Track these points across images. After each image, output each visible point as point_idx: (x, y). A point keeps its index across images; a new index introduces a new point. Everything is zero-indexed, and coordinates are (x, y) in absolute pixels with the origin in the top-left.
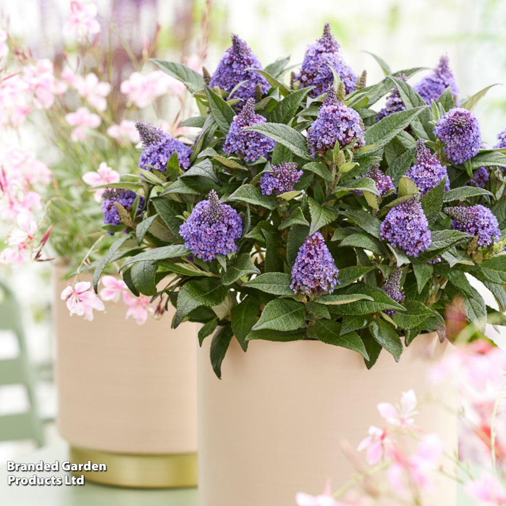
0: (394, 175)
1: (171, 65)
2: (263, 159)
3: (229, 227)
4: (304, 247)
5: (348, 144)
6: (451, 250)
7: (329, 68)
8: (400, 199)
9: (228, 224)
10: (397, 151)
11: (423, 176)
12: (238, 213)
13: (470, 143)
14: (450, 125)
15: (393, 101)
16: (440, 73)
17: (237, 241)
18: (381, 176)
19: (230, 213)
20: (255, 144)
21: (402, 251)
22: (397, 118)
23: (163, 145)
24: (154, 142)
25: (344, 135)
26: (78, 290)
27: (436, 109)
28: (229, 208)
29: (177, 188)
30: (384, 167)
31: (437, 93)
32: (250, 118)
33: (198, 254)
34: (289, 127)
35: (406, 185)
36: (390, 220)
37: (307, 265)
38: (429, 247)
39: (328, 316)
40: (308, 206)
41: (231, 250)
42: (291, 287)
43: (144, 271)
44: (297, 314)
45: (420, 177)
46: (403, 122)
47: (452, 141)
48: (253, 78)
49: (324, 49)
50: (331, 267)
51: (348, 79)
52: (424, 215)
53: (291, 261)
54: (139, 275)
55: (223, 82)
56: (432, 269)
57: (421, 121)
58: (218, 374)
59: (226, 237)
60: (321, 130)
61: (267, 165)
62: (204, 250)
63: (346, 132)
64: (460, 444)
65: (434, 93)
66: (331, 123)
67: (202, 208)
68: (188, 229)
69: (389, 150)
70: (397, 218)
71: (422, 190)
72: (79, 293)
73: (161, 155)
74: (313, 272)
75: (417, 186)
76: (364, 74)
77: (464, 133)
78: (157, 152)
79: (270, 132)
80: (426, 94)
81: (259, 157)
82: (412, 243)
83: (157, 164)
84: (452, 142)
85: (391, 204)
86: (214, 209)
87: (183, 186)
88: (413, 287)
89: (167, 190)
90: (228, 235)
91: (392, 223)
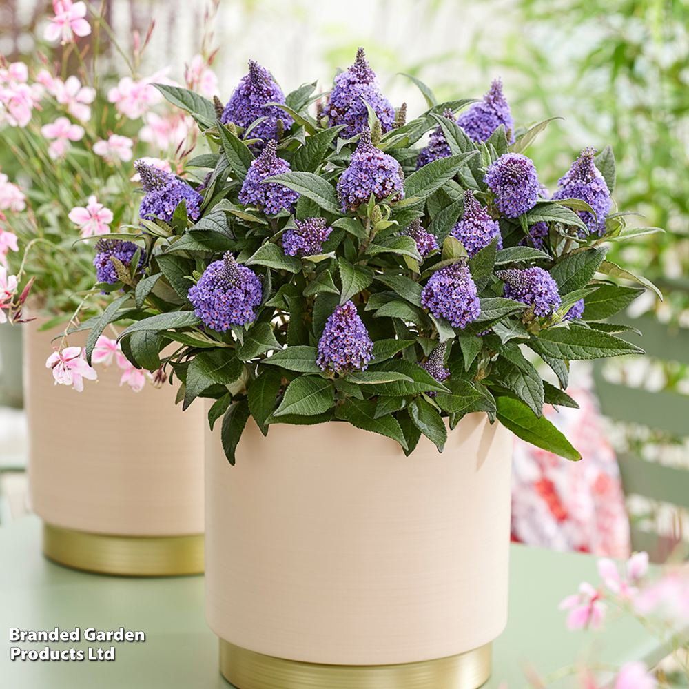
0: (437, 232)
1: (177, 91)
2: (286, 212)
3: (247, 293)
4: (333, 318)
5: (385, 198)
6: (504, 321)
7: (363, 102)
8: (445, 263)
9: (246, 290)
10: (441, 203)
11: (471, 234)
12: (256, 275)
13: (525, 195)
14: (503, 174)
15: (437, 140)
16: (492, 102)
17: (256, 309)
18: (424, 234)
19: (248, 276)
20: (276, 194)
21: (446, 322)
22: (442, 164)
23: (169, 191)
24: (158, 187)
25: (381, 187)
26: (66, 357)
27: (486, 153)
28: (246, 271)
29: (185, 244)
30: (426, 222)
31: (488, 125)
32: (271, 164)
33: (210, 324)
34: (316, 175)
35: (452, 246)
36: (433, 287)
37: (336, 338)
38: (478, 317)
39: (361, 396)
40: (339, 269)
41: (248, 319)
42: (318, 362)
43: (146, 341)
44: (324, 394)
45: (469, 235)
46: (449, 170)
47: (505, 192)
48: (273, 112)
49: (357, 80)
50: (364, 341)
51: (385, 114)
52: (472, 281)
53: (318, 331)
54: (140, 346)
55: (238, 115)
56: (482, 342)
57: (469, 166)
58: (232, 460)
59: (243, 305)
60: (353, 181)
61: (290, 219)
62: (217, 320)
63: (383, 184)
64: (513, 503)
65: (485, 126)
66: (365, 173)
67: (216, 270)
68: (199, 294)
69: (432, 201)
70: (441, 284)
71: (470, 250)
72: (68, 360)
73: (166, 203)
74: (343, 346)
75: (465, 246)
76: (404, 107)
77: (519, 183)
78: (161, 199)
79: (295, 183)
80: (475, 127)
81: (281, 209)
82: (458, 314)
83: (162, 213)
84: (505, 194)
85: (434, 267)
86: (229, 273)
87: (192, 242)
88: (458, 362)
89: (173, 247)
90: (246, 302)
91: (434, 291)
